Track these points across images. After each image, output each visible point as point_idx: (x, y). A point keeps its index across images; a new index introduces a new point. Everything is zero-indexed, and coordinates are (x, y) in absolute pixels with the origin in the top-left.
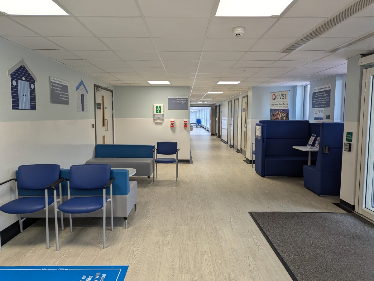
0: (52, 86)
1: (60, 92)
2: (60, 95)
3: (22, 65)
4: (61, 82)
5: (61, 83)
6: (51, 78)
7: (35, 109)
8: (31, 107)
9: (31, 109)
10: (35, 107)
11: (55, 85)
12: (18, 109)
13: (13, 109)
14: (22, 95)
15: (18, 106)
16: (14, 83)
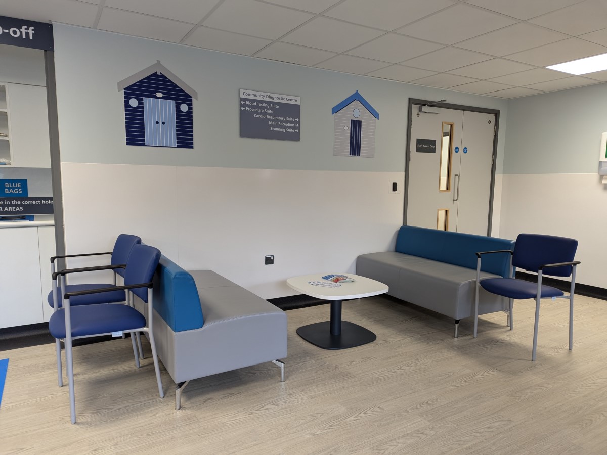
0: (245, 105)
1: (270, 117)
2: (270, 123)
3: (156, 73)
4: (274, 98)
5: (275, 100)
6: (242, 91)
7: (192, 147)
8: (178, 142)
9: (178, 147)
10: (192, 143)
11: (255, 104)
12: (144, 145)
13: (128, 144)
14: (153, 123)
15: (144, 140)
16: (134, 103)
